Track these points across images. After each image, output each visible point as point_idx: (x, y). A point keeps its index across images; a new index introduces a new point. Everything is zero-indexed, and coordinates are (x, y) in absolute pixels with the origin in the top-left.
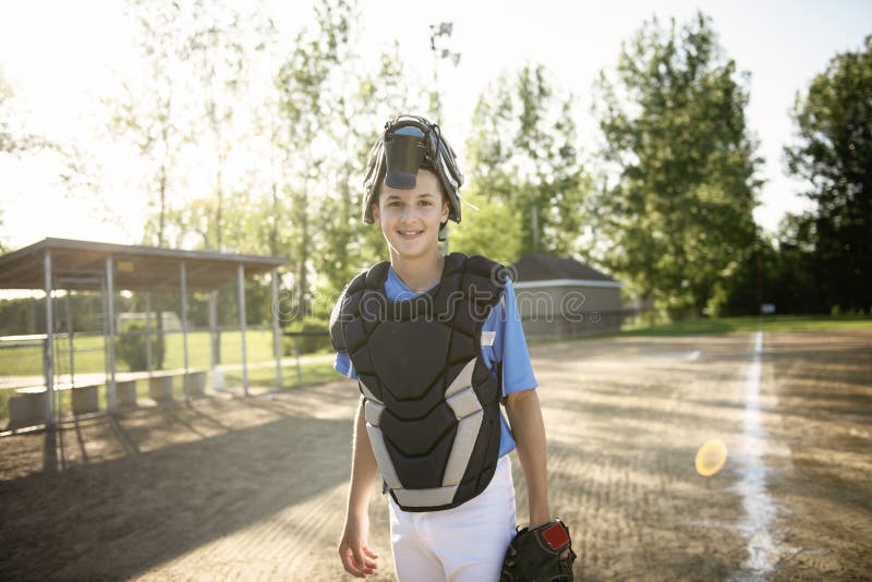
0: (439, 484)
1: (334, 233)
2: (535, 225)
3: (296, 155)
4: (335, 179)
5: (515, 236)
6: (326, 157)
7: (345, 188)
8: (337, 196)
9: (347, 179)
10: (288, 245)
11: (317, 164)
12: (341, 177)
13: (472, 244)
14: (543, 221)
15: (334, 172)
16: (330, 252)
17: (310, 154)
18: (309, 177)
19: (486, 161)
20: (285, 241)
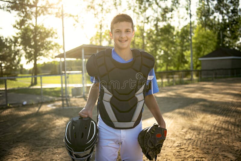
0: (130, 121)
1: (153, 41)
2: (221, 37)
3: (141, 16)
4: (153, 23)
5: (215, 41)
6: (151, 16)
7: (156, 25)
8: (154, 29)
9: (157, 23)
10: (138, 45)
11: (148, 18)
12: (155, 23)
13: (199, 44)
14: (224, 36)
15: (153, 21)
16: (152, 47)
17: (145, 15)
18: (145, 22)
19: (204, 16)
20: (137, 43)
